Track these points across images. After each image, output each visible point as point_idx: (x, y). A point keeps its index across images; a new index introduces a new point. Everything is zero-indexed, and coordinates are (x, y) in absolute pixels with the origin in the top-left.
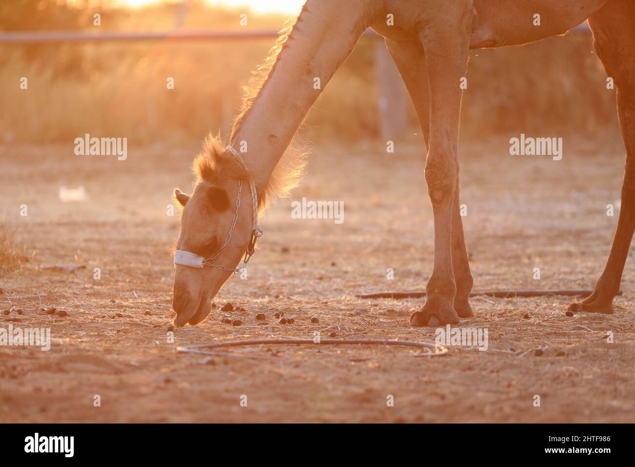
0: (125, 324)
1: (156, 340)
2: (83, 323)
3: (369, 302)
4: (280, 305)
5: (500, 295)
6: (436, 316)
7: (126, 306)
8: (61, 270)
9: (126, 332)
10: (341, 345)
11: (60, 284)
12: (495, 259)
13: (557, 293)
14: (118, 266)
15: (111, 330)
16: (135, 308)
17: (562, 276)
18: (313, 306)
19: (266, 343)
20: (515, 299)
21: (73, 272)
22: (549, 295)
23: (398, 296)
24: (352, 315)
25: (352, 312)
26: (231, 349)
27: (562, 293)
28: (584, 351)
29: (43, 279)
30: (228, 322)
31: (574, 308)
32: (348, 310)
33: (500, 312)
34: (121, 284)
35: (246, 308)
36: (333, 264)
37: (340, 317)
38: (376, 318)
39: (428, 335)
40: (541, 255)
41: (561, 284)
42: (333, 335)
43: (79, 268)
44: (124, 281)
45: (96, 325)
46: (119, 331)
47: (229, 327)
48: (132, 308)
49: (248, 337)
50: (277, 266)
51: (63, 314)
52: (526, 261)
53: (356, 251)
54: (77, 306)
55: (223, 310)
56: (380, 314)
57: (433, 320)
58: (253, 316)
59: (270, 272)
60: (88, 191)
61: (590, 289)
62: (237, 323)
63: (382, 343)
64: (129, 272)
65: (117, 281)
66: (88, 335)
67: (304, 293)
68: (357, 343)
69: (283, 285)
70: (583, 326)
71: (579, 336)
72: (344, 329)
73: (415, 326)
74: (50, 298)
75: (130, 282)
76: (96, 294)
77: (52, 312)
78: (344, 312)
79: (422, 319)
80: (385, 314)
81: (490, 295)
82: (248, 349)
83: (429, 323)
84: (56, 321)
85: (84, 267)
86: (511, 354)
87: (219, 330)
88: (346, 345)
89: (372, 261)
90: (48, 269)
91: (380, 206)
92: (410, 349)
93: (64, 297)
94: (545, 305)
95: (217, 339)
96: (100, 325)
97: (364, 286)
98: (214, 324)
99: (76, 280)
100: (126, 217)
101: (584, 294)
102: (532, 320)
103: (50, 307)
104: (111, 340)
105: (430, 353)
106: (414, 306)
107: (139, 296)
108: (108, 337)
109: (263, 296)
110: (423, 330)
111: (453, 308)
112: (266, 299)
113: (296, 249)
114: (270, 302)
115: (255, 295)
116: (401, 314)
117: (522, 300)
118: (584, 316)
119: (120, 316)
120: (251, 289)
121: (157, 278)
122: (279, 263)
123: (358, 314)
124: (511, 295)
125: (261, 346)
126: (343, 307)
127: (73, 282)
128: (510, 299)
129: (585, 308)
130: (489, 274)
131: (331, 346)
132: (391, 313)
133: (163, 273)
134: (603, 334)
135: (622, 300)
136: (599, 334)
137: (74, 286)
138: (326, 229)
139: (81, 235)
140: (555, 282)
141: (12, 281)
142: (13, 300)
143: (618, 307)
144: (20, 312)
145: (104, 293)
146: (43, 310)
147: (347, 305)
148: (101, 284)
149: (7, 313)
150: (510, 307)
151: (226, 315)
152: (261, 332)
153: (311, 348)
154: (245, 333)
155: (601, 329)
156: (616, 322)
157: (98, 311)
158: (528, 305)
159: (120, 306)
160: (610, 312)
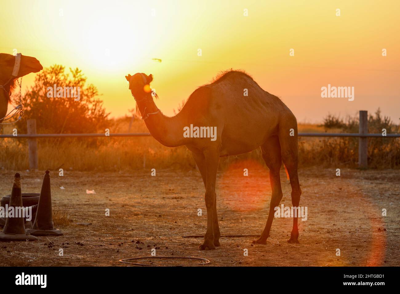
0: (103, 249)
1: (113, 256)
2: (89, 249)
3: (186, 239)
4: (155, 241)
5: (230, 236)
6: (207, 246)
7: (104, 241)
8: (83, 225)
9: (103, 252)
10: (175, 259)
11: (82, 231)
12: (230, 220)
13: (249, 236)
14: (103, 223)
15: (98, 252)
16: (107, 241)
17: (251, 228)
18: (167, 241)
19: (149, 258)
20: (235, 238)
21: (87, 226)
22: (246, 236)
23: (196, 237)
24: (180, 245)
25: (180, 244)
26: (138, 261)
27: (251, 236)
28: (255, 263)
29: (77, 229)
30: (138, 248)
31: (254, 242)
32: (179, 243)
33: (229, 244)
34: (103, 231)
35: (144, 242)
36: (176, 222)
37: (176, 246)
38: (188, 246)
39: (204, 254)
40: (246, 218)
41: (251, 232)
42: (172, 254)
43: (89, 224)
44: (104, 230)
45: (93, 250)
46: (100, 252)
47: (138, 250)
48: (106, 241)
49: (144, 255)
50: (157, 223)
51: (82, 245)
52: (240, 221)
53: (184, 217)
54: (87, 241)
55: (136, 243)
56: (189, 245)
57: (206, 248)
58: (146, 245)
59: (154, 225)
60: (95, 190)
61: (260, 234)
62: (141, 249)
63: (188, 258)
64: (106, 226)
65: (102, 229)
66: (90, 254)
67: (165, 235)
68: (180, 258)
69: (158, 232)
70: (256, 251)
71: (255, 255)
72: (176, 251)
73: (201, 250)
74: (79, 237)
75: (106, 230)
76: (94, 235)
77: (79, 244)
78: (177, 244)
79: (203, 248)
80: (191, 245)
81: (226, 236)
82: (144, 260)
83: (205, 249)
84: (80, 248)
85: (91, 224)
86: (231, 263)
87: (134, 252)
88: (176, 259)
89: (189, 221)
90: (79, 225)
91: (193, 197)
92: (198, 261)
93: (83, 236)
94: (245, 241)
95: (133, 256)
96: (94, 250)
97: (185, 232)
98: (133, 249)
99: (88, 230)
100: (108, 202)
101: (258, 236)
102: (239, 248)
103: (78, 241)
104: (97, 256)
105: (204, 263)
106: (201, 241)
107: (109, 236)
108: (96, 254)
109: (150, 236)
110: (203, 252)
111: (213, 243)
112: (152, 238)
113: (164, 215)
114: (153, 239)
115: (148, 236)
116: (197, 245)
117: (237, 238)
118: (257, 246)
119: (101, 246)
120: (147, 233)
121: (116, 228)
122: (157, 221)
123: (182, 245)
124: (234, 237)
125: (148, 259)
126: (177, 242)
127: (87, 230)
128: (233, 238)
129: (258, 242)
130: (227, 227)
131: (172, 259)
132: (193, 244)
133: (118, 226)
134: (262, 254)
135: (270, 238)
136: (261, 254)
137: (87, 232)
138: (175, 207)
139: (92, 209)
140: (249, 231)
141: (67, 229)
142: (66, 238)
143: (268, 242)
144: (68, 244)
145: (97, 235)
146: (76, 243)
147: (178, 241)
148: (97, 231)
149: (63, 244)
150: (233, 241)
151: (137, 245)
152: (148, 253)
153: (164, 260)
154: (143, 253)
155: (262, 252)
156: (267, 249)
157: (94, 243)
158: (239, 241)
159: (102, 241)
160: (265, 244)
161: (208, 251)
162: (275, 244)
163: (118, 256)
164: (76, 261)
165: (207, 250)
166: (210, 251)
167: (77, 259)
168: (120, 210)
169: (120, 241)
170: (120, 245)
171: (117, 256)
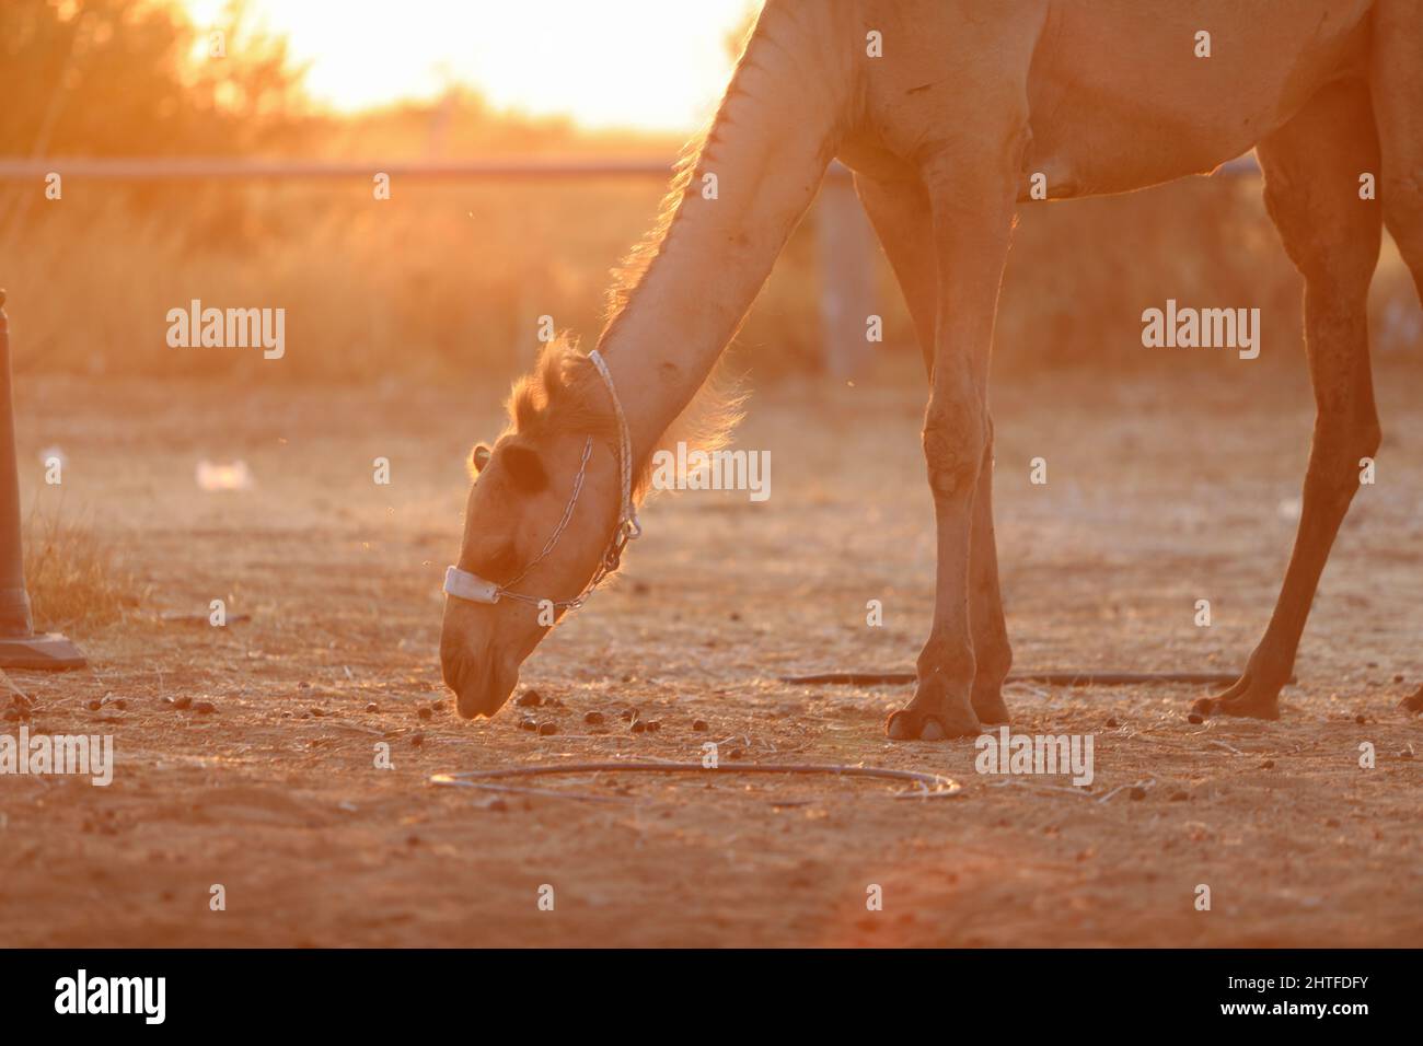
0: (328, 729)
2: (247, 727)
3: (806, 691)
4: (631, 696)
5: (1060, 681)
6: (936, 718)
7: (331, 695)
8: (201, 624)
9: (329, 745)
10: (752, 775)
11: (200, 651)
12: (1048, 611)
13: (1172, 679)
14: (314, 617)
15: (300, 742)
16: (347, 698)
17: (1179, 646)
18: (696, 697)
19: (605, 768)
20: (1089, 690)
21: (224, 627)
22: (1155, 682)
23: (863, 681)
24: (771, 716)
25: (773, 711)
26: (536, 781)
27: (1180, 679)
28: (1225, 792)
29: (167, 641)
30: (530, 727)
31: (1205, 708)
32: (765, 706)
33: (1061, 714)
34: (320, 651)
35: (565, 701)
36: (735, 618)
37: (749, 719)
38: (820, 722)
39: (921, 756)
40: (1138, 604)
41: (1178, 661)
42: (736, 755)
43: (236, 620)
44: (325, 646)
45: (272, 731)
46: (315, 744)
47: (532, 738)
48: (342, 698)
49: (570, 758)
50: (625, 620)
51: (206, 709)
52: (1109, 615)
53: (779, 594)
54: (234, 695)
55: (521, 703)
56: (828, 715)
57: (931, 728)
58: (579, 717)
59: (612, 631)
60: (253, 469)
61: (1233, 671)
62: (548, 730)
63: (832, 772)
64: (334, 628)
65: (312, 646)
66: (255, 752)
67: (679, 673)
68: (783, 770)
69: (638, 658)
70: (1222, 744)
71: (1214, 762)
72: (758, 743)
73: (895, 739)
74: (180, 677)
75: (337, 648)
76: (271, 671)
77: (184, 705)
78: (757, 710)
79: (908, 726)
80: (837, 716)
81: (1040, 680)
82: (570, 781)
83: (925, 732)
84: (192, 723)
85: (246, 619)
86: (1084, 796)
87: (511, 744)
88: (761, 775)
89: (810, 613)
90: (176, 620)
91: (824, 504)
92: (888, 784)
93: (207, 675)
94: (1148, 701)
95: (509, 762)
96: (278, 732)
97: (797, 660)
98: (503, 732)
99: (231, 644)
100: (330, 521)
101: (1223, 681)
102: (1123, 730)
103: (181, 695)
104: (300, 761)
105: (926, 792)
106: (894, 700)
107: (355, 675)
108: (294, 754)
109: (598, 678)
110: (910, 747)
112: (605, 684)
113: (662, 587)
114: (613, 689)
115: (583, 676)
116: (868, 714)
117: (1103, 690)
118: (1224, 723)
119: (317, 713)
120: (575, 664)
121: (390, 640)
122: (631, 613)
123: (784, 714)
124: (1082, 681)
125: (596, 774)
126: (756, 701)
127: (224, 647)
128: (1080, 689)
129: (1225, 707)
130: (1038, 640)
131: (734, 776)
132: (848, 712)
133: (402, 631)
134: (1260, 758)
135: (1296, 693)
136: (1253, 760)
137: (228, 655)
138: (721, 549)
139: (240, 556)
140: (1166, 657)
141: (105, 643)
142: (106, 681)
143: (1288, 707)
144: (121, 705)
145: (286, 669)
146: (167, 701)
147: (763, 696)
148: (281, 652)
149: (95, 706)
150: (1080, 704)
151: (527, 713)
152: (595, 748)
153: (693, 779)
154: (563, 750)
155: (1259, 750)
156: (1285, 736)
157: (274, 705)
158: (1116, 701)
159: (319, 695)
160: (1274, 716)
161: (940, 745)
162: (1331, 717)
163: (420, 763)
164: (179, 780)
165: (937, 740)
166: (950, 743)
167: (179, 770)
168: (404, 561)
169: (423, 696)
170: (424, 714)
171: (413, 761)
